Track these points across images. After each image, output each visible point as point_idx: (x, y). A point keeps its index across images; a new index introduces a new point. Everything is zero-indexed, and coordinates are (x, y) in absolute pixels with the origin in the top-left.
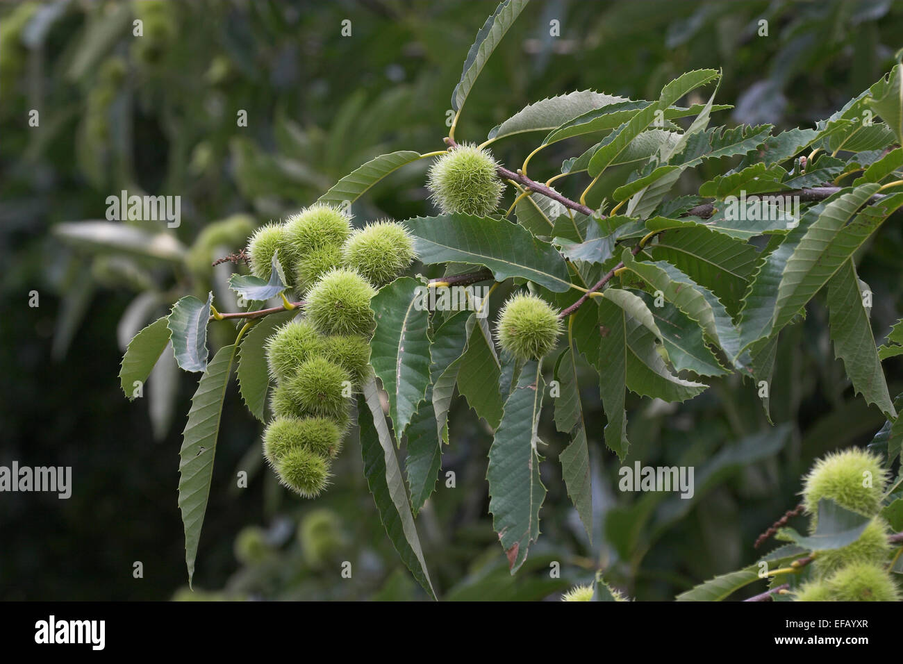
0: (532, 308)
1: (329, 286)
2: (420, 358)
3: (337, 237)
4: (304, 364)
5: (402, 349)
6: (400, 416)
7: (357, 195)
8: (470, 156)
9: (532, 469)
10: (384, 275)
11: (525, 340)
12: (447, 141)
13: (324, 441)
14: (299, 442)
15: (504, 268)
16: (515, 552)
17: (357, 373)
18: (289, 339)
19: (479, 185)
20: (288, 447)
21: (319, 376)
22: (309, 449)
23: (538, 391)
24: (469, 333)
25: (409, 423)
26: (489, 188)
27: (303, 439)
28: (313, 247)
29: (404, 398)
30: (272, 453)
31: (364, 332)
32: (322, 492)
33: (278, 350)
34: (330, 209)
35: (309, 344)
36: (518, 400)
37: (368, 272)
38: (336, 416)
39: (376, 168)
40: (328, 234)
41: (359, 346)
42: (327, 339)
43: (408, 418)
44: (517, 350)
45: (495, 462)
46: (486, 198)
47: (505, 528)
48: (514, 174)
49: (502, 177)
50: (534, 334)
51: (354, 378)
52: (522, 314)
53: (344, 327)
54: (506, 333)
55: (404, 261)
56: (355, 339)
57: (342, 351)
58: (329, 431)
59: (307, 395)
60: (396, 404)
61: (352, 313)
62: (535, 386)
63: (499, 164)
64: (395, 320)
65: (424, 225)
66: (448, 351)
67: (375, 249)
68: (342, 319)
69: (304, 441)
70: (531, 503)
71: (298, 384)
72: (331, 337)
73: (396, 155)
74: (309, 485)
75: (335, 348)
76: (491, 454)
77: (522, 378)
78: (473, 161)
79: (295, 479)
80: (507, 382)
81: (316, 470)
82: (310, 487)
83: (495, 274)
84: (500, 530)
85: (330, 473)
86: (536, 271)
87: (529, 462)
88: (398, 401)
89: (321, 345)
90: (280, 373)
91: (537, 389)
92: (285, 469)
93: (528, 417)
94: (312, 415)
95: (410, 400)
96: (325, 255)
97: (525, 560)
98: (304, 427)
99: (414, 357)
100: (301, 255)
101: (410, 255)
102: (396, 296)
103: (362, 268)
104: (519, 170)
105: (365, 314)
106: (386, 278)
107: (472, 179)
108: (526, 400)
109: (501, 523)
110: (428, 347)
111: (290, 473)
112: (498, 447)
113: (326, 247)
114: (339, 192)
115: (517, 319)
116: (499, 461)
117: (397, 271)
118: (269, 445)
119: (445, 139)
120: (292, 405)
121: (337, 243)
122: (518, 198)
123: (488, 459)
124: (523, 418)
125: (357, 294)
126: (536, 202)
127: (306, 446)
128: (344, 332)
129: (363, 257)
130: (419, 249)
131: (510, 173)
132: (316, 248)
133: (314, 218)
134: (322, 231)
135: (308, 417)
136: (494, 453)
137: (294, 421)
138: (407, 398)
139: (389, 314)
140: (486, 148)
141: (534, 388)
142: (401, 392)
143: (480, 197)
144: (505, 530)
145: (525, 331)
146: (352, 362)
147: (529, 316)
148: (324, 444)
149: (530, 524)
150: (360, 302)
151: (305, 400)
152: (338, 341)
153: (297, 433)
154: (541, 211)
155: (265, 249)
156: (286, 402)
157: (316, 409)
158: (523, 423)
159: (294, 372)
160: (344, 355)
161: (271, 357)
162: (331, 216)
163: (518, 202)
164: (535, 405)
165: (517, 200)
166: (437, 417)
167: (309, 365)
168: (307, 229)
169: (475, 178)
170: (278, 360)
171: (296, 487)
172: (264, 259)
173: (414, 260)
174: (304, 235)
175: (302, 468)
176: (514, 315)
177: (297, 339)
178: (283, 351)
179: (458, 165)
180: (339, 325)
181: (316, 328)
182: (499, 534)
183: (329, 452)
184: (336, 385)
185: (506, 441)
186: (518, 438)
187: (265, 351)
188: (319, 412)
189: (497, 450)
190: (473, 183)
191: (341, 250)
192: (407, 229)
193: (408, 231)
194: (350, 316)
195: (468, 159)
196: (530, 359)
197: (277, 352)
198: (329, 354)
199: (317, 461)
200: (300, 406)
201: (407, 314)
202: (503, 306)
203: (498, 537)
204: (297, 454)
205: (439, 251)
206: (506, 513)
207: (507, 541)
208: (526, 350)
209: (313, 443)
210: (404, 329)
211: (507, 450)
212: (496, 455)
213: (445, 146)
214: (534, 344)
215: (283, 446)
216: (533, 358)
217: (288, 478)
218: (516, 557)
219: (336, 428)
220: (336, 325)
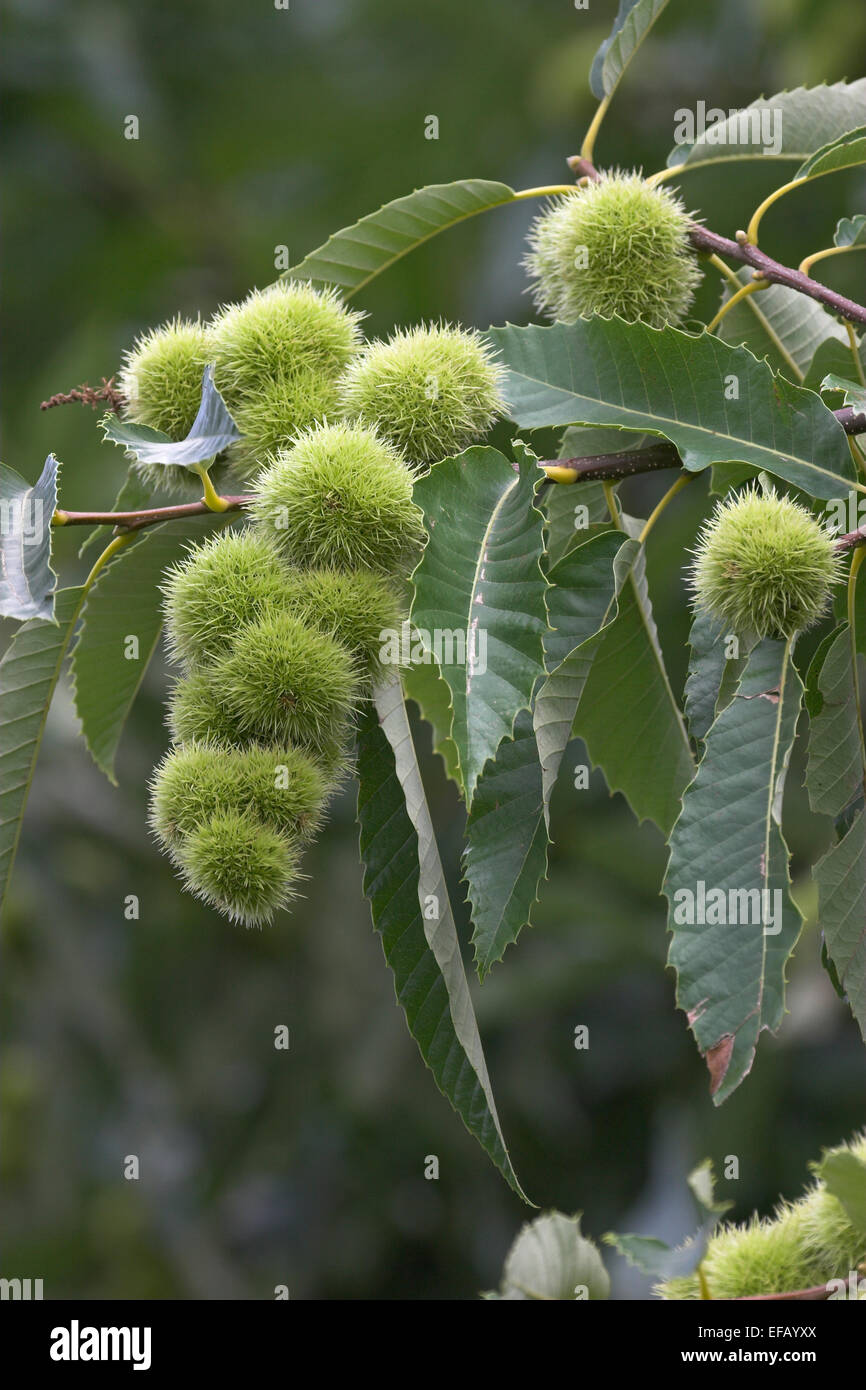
0: (777, 522)
1: (313, 460)
2: (522, 619)
3: (328, 358)
4: (253, 627)
5: (479, 599)
6: (473, 741)
7: (367, 273)
8: (632, 196)
9: (767, 875)
10: (433, 444)
11: (760, 591)
12: (576, 164)
13: (288, 801)
14: (235, 799)
15: (705, 445)
16: (726, 1054)
17: (367, 656)
18: (218, 571)
19: (649, 262)
20: (210, 807)
21: (285, 655)
22: (256, 814)
23: (784, 706)
24: (620, 584)
25: (493, 757)
26: (671, 269)
27: (242, 792)
28: (274, 377)
29: (482, 704)
30: (171, 820)
31: (386, 567)
32: (278, 913)
33: (191, 595)
34: (314, 294)
35: (264, 584)
36: (738, 725)
37: (397, 436)
38: (315, 747)
39: (416, 215)
40: (307, 349)
41: (376, 595)
42: (304, 575)
43: (492, 749)
44: (739, 613)
45: (684, 855)
46: (663, 293)
47: (702, 1003)
48: (727, 242)
49: (700, 249)
50: (779, 579)
51: (359, 666)
52: (756, 533)
53: (342, 552)
54: (715, 575)
55: (479, 419)
56: (366, 579)
57: (337, 605)
58: (302, 778)
59: (253, 696)
60: (465, 716)
61: (363, 521)
62: (777, 694)
63: (694, 218)
64: (464, 535)
65: (522, 344)
66: (570, 623)
67: (417, 386)
68: (338, 534)
69: (244, 796)
70: (765, 950)
71: (236, 671)
72: (311, 573)
73: (461, 188)
74: (252, 896)
75: (321, 597)
76: (675, 840)
77: (749, 676)
78: (637, 206)
79: (222, 881)
80: (704, 693)
81: (269, 861)
82: (253, 901)
83: (684, 454)
84: (692, 1006)
85: (299, 871)
86: (775, 452)
87: (760, 860)
88: (471, 709)
89: (288, 589)
90: (193, 648)
91: (781, 703)
92: (202, 856)
93: (760, 760)
94: (265, 741)
95: (496, 710)
96: (303, 393)
97: (748, 1072)
98: (247, 766)
99: (507, 616)
100: (246, 392)
101: (493, 404)
102: (466, 484)
103: (385, 427)
104: (740, 233)
105: (391, 526)
106: (436, 451)
107: (635, 246)
108: (756, 725)
109: (693, 990)
110: (541, 594)
111: (211, 865)
112: (689, 824)
113: (303, 378)
114: (329, 263)
115: (744, 543)
116: (693, 856)
117: (462, 438)
118: (163, 802)
119: (572, 160)
120: (218, 717)
121: (329, 370)
122: (729, 302)
123: (668, 850)
124: (747, 763)
125: (375, 479)
126: (766, 314)
127: (249, 807)
128: (341, 562)
129: (387, 401)
130: (511, 394)
131: (719, 239)
132: (281, 377)
133: (279, 311)
134: (296, 341)
135: (254, 746)
136: (681, 836)
137: (222, 753)
138: (491, 705)
139: (452, 523)
140: (665, 183)
141: (775, 699)
142: (475, 692)
143: (650, 289)
144: (702, 1007)
145: (760, 570)
146: (357, 630)
147: (771, 537)
148: (289, 806)
149: (761, 994)
150: (383, 496)
151: (251, 707)
152: (327, 581)
153: (230, 778)
154: (777, 339)
155: (164, 376)
156: (208, 710)
157: (271, 731)
158: (747, 775)
159: (227, 644)
160: (341, 613)
161: (173, 611)
162: (317, 311)
163: (727, 317)
164: (777, 735)
165: (723, 309)
166: (541, 761)
167: (264, 629)
168: (263, 337)
169: (641, 246)
170: (192, 617)
171: (222, 898)
172: (160, 399)
173: (499, 418)
174: (255, 347)
175: (238, 856)
176: (736, 534)
177: (237, 572)
178: (204, 597)
179: (604, 216)
180: (332, 548)
181: (278, 551)
182: (689, 1015)
183: (298, 825)
184: (323, 676)
185: (709, 813)
186: (736, 806)
187: (161, 597)
188: (280, 735)
189: (688, 830)
190: (634, 256)
191: (337, 385)
192: (486, 347)
193: (489, 351)
194: (357, 527)
195: (626, 201)
196: (768, 635)
197: (190, 599)
198: (307, 609)
199: (273, 843)
200: (237, 720)
201: (490, 525)
202: (711, 515)
203: (686, 1021)
204: (229, 825)
205: (554, 403)
206: (705, 969)
207: (706, 1029)
208: (759, 615)
209: (266, 802)
210: (483, 557)
211: (713, 833)
212: (687, 841)
213: (573, 176)
214: (778, 602)
215: (198, 806)
216: (774, 634)
217: (207, 876)
218: (727, 1067)
219: (316, 773)
220: (324, 547)
